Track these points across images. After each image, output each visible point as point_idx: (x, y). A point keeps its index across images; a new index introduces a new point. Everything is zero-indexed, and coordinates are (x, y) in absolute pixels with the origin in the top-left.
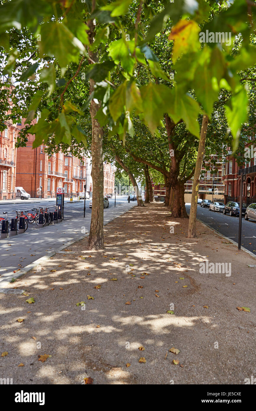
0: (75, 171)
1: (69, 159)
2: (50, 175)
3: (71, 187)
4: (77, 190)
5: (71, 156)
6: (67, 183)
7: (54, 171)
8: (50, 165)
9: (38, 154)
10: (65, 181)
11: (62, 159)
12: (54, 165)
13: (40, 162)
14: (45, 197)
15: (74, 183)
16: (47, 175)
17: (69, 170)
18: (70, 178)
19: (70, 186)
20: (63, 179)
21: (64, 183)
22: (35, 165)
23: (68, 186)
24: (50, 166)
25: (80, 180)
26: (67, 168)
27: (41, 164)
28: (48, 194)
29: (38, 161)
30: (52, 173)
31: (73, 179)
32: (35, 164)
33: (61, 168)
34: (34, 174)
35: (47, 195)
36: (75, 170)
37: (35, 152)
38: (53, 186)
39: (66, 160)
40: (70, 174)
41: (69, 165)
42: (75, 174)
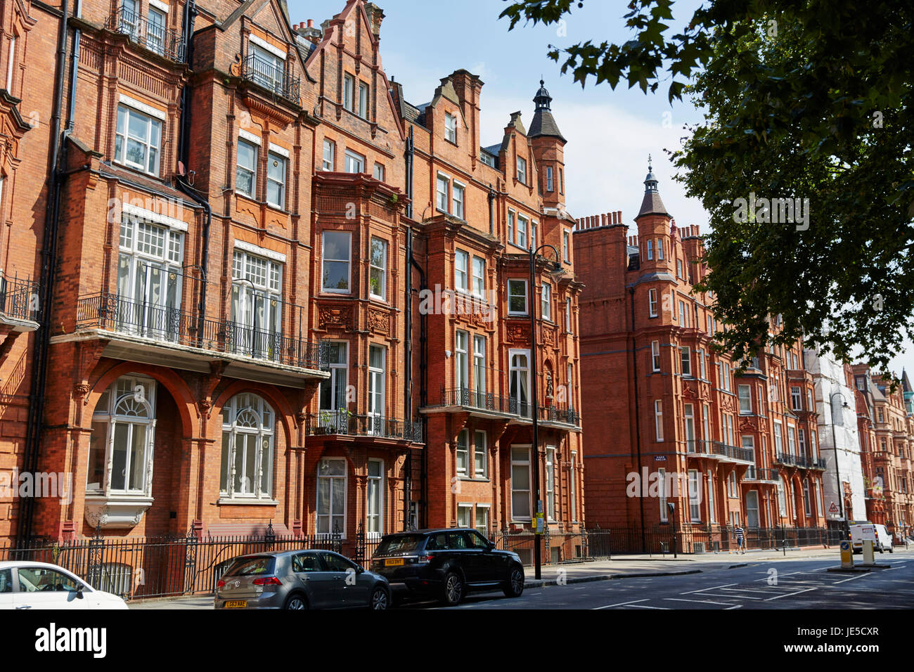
0: (778, 435)
1: (753, 388)
2: (695, 455)
3: (774, 503)
4: (795, 517)
5: (760, 372)
6: (756, 486)
7: (707, 439)
8: (692, 417)
9: (642, 375)
10: (748, 479)
11: (727, 389)
12: (706, 416)
13: (652, 409)
14: (685, 549)
15: (779, 484)
16: (683, 457)
17: (757, 434)
18: (766, 465)
19: (767, 497)
20: (741, 470)
21: (745, 488)
22: (635, 421)
23: (762, 501)
24: (690, 421)
25: (802, 473)
26: (749, 426)
27: (659, 414)
28: (695, 535)
29: (643, 402)
30: (700, 447)
31: (778, 469)
32: (634, 415)
33: (730, 427)
34: (632, 456)
35: (690, 538)
36: (778, 429)
37: (629, 369)
38: (711, 500)
39: (745, 392)
40: (764, 448)
41: (755, 412)
42: (779, 448)
